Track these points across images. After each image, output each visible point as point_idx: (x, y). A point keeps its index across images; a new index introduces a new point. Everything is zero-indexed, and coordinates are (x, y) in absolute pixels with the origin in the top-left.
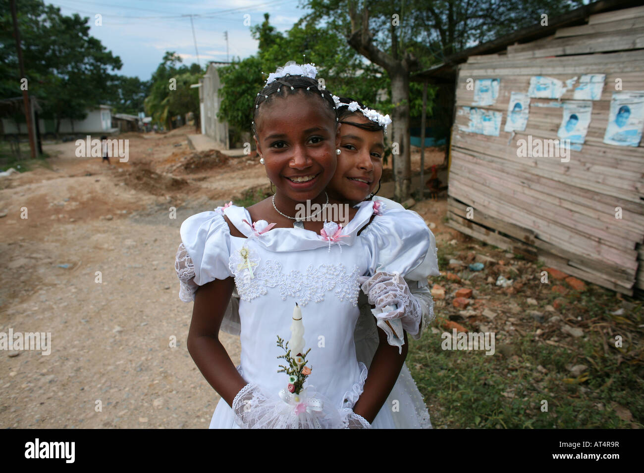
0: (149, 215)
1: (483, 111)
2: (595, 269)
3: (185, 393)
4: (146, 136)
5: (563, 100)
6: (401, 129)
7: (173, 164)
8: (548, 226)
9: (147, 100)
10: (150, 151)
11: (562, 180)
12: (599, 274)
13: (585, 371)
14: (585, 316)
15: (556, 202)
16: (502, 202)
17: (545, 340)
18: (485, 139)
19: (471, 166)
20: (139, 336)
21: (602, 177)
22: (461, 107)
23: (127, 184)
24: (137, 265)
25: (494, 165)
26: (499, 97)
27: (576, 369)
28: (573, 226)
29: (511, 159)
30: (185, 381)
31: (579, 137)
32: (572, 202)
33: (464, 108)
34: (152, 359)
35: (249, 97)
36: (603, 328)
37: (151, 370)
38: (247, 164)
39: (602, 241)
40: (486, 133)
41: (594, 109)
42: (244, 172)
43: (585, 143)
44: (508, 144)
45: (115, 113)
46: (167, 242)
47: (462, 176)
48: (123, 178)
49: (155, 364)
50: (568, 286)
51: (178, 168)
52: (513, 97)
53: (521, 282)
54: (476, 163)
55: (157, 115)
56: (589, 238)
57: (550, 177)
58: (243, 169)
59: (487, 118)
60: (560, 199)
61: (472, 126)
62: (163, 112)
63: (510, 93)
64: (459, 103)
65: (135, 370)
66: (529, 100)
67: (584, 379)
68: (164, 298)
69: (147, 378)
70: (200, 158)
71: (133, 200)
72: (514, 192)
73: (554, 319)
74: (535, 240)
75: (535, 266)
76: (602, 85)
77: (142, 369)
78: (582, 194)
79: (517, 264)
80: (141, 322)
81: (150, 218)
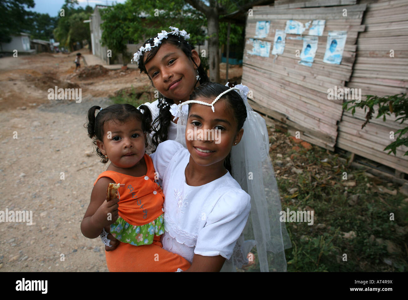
0: (51, 106)
1: (260, 41)
2: (316, 136)
3: (61, 208)
4: (55, 55)
5: (304, 35)
6: (214, 52)
7: (71, 74)
8: (294, 112)
9: (55, 30)
10: (57, 65)
11: (301, 84)
12: (318, 140)
13: (297, 191)
14: (306, 163)
15: (298, 97)
16: (270, 98)
17: (281, 176)
18: (261, 59)
19: (253, 76)
20: (36, 178)
21: (322, 82)
22: (248, 38)
23: (36, 86)
24: (40, 137)
25: (266, 75)
26: (270, 32)
27: (292, 190)
28: (306, 112)
29: (275, 71)
30: (62, 202)
31: (311, 58)
32: (307, 98)
33: (250, 39)
34: (43, 191)
35: (121, 30)
36: (313, 169)
37: (41, 197)
38: (120, 74)
39: (321, 120)
40: (262, 55)
41: (319, 41)
42: (118, 79)
43: (314, 62)
44: (273, 62)
45: (32, 39)
46: (62, 123)
47: (249, 82)
48: (34, 82)
49: (44, 193)
50: (302, 147)
51: (74, 76)
52: (277, 33)
53: (276, 145)
54: (256, 74)
55: (63, 41)
56: (314, 119)
57: (295, 82)
58: (117, 77)
59: (263, 46)
60: (300, 95)
61: (254, 50)
62: (66, 39)
63: (275, 30)
64: (247, 36)
65: (31, 197)
66: (285, 35)
67: (296, 196)
68: (55, 156)
69: (38, 201)
70: (89, 70)
71: (40, 97)
72: (277, 91)
73: (289, 165)
74: (287, 120)
75: (285, 136)
76: (323, 27)
77: (36, 196)
78: (311, 92)
79: (276, 135)
80: (39, 170)
81: (52, 109)
